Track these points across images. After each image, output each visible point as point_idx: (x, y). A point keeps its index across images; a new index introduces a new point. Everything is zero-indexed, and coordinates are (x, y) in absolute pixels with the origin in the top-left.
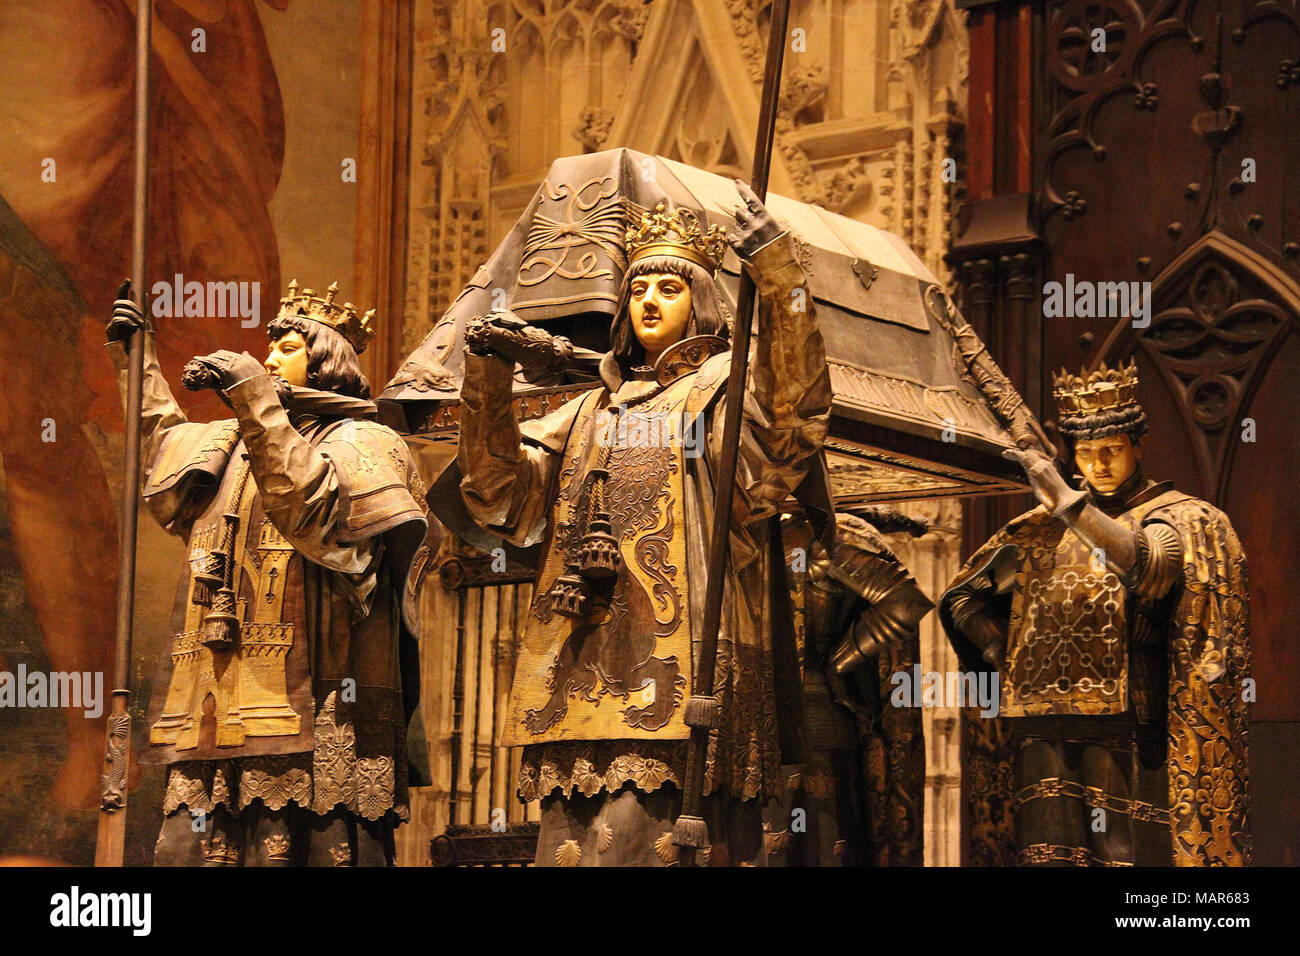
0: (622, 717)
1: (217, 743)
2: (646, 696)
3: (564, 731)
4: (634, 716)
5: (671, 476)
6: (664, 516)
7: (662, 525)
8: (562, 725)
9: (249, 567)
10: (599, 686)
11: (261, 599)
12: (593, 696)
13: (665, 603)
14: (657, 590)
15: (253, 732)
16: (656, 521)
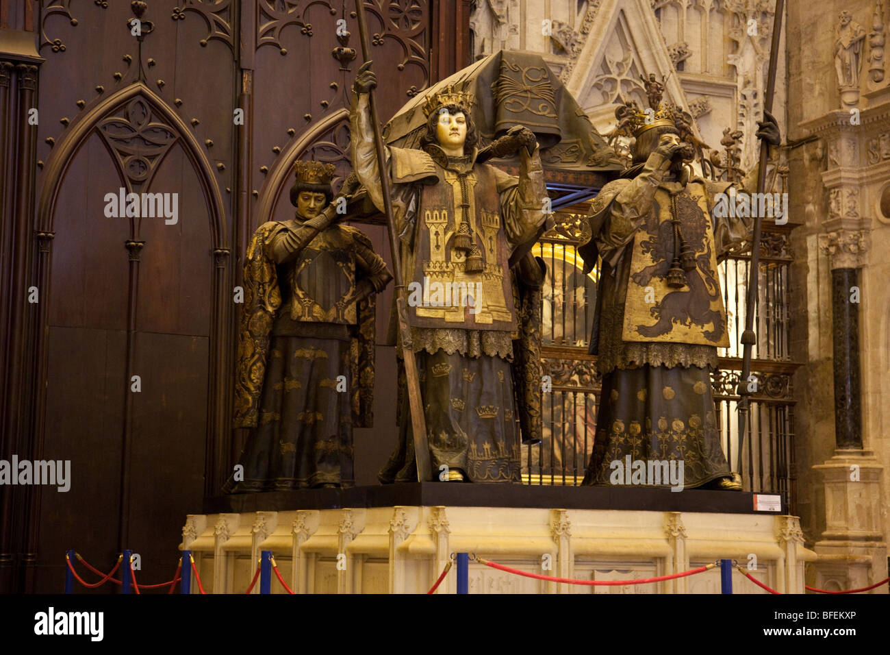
0: (703, 335)
1: (476, 321)
2: (709, 327)
3: (672, 338)
4: (707, 334)
5: (707, 231)
6: (706, 248)
7: (706, 251)
8: (669, 336)
9: (479, 233)
10: (689, 320)
11: (488, 252)
12: (687, 323)
13: (711, 286)
14: (706, 279)
15: (496, 318)
16: (703, 251)
